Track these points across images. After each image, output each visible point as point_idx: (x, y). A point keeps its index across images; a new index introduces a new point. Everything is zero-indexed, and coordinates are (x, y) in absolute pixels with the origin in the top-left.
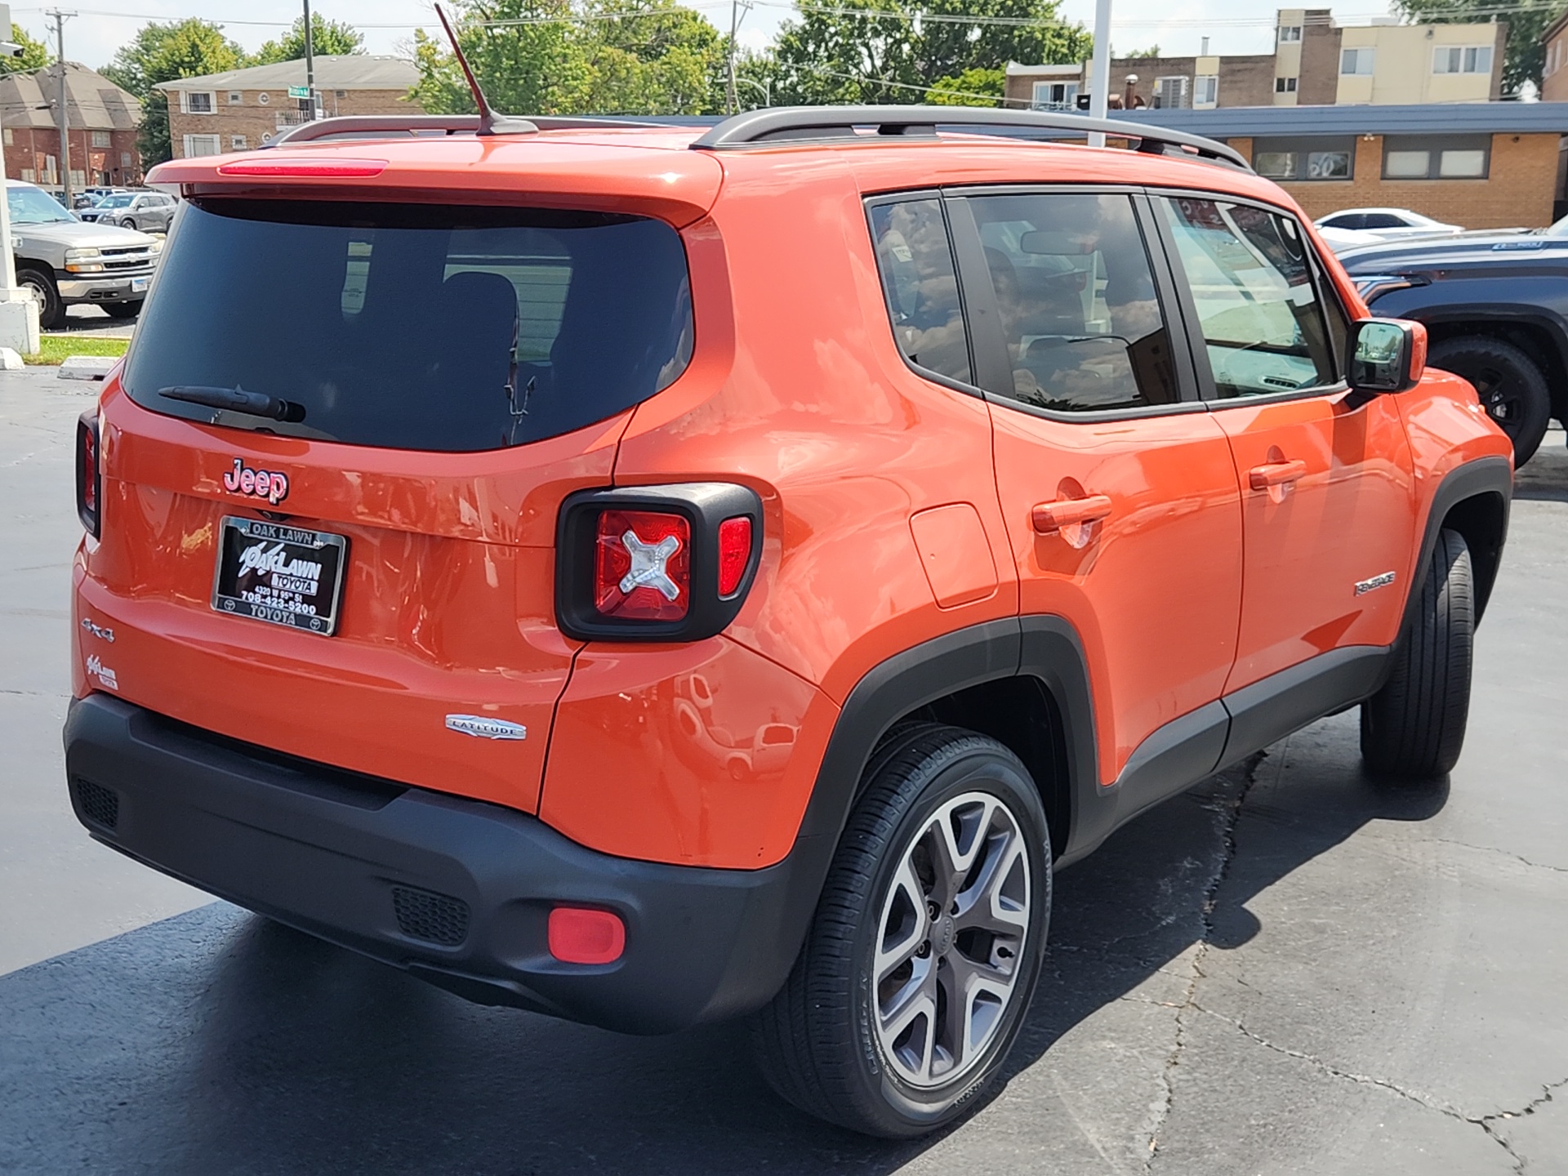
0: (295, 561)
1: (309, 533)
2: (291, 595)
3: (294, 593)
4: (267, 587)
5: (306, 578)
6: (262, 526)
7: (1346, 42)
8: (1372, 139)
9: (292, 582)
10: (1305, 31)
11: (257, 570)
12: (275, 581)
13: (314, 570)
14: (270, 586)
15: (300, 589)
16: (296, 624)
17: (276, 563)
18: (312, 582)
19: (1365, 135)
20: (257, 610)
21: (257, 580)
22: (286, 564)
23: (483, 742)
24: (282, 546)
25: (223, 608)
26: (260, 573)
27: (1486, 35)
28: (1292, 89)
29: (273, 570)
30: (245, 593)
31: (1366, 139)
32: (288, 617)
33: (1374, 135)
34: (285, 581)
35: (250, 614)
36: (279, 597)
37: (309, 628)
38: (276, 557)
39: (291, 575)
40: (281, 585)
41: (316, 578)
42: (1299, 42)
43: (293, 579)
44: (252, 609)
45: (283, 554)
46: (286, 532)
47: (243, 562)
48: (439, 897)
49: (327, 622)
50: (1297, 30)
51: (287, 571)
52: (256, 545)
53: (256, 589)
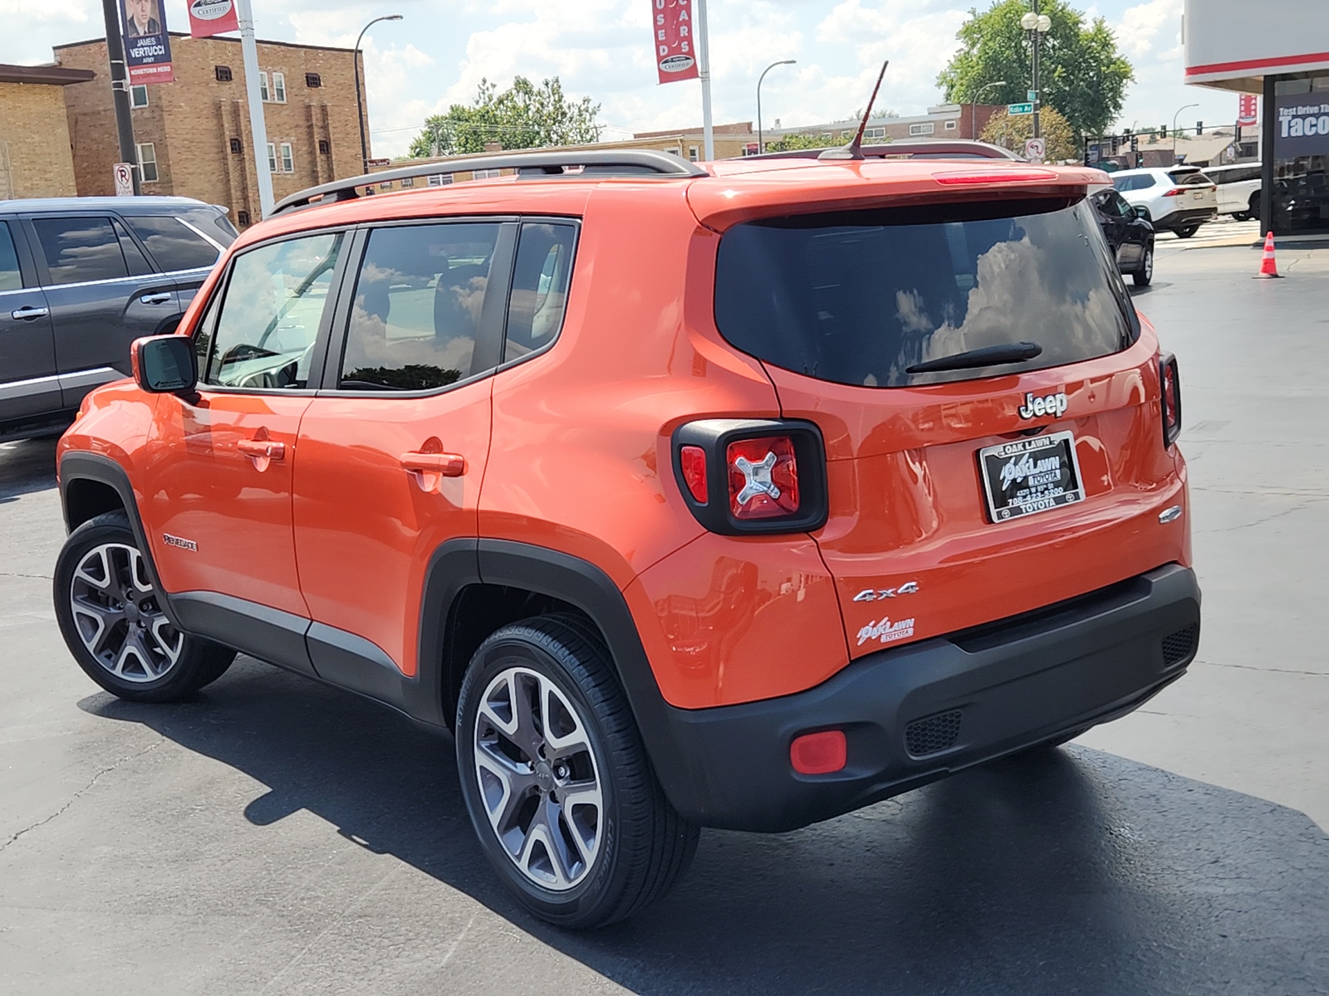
0: (1039, 462)
1: (1046, 439)
2: (1045, 486)
3: (1047, 484)
4: (1025, 488)
5: (1052, 470)
6: (1011, 446)
11: (1016, 479)
12: (1031, 482)
13: (1055, 462)
14: (1028, 487)
15: (1050, 479)
16: (1057, 504)
17: (1029, 468)
18: (1056, 471)
20: (1026, 508)
21: (1017, 486)
22: (1035, 466)
24: (1028, 455)
25: (1003, 518)
26: (1019, 480)
29: (1028, 474)
30: (1010, 501)
32: (1049, 503)
34: (1039, 479)
35: (1022, 513)
36: (1037, 491)
37: (1067, 502)
38: (1027, 464)
39: (1041, 472)
40: (1036, 482)
41: (1058, 467)
44: (1021, 509)
45: (1031, 461)
46: (1030, 443)
47: (1004, 478)
49: (1077, 492)
51: (1037, 471)
52: (1010, 462)
53: (1018, 494)
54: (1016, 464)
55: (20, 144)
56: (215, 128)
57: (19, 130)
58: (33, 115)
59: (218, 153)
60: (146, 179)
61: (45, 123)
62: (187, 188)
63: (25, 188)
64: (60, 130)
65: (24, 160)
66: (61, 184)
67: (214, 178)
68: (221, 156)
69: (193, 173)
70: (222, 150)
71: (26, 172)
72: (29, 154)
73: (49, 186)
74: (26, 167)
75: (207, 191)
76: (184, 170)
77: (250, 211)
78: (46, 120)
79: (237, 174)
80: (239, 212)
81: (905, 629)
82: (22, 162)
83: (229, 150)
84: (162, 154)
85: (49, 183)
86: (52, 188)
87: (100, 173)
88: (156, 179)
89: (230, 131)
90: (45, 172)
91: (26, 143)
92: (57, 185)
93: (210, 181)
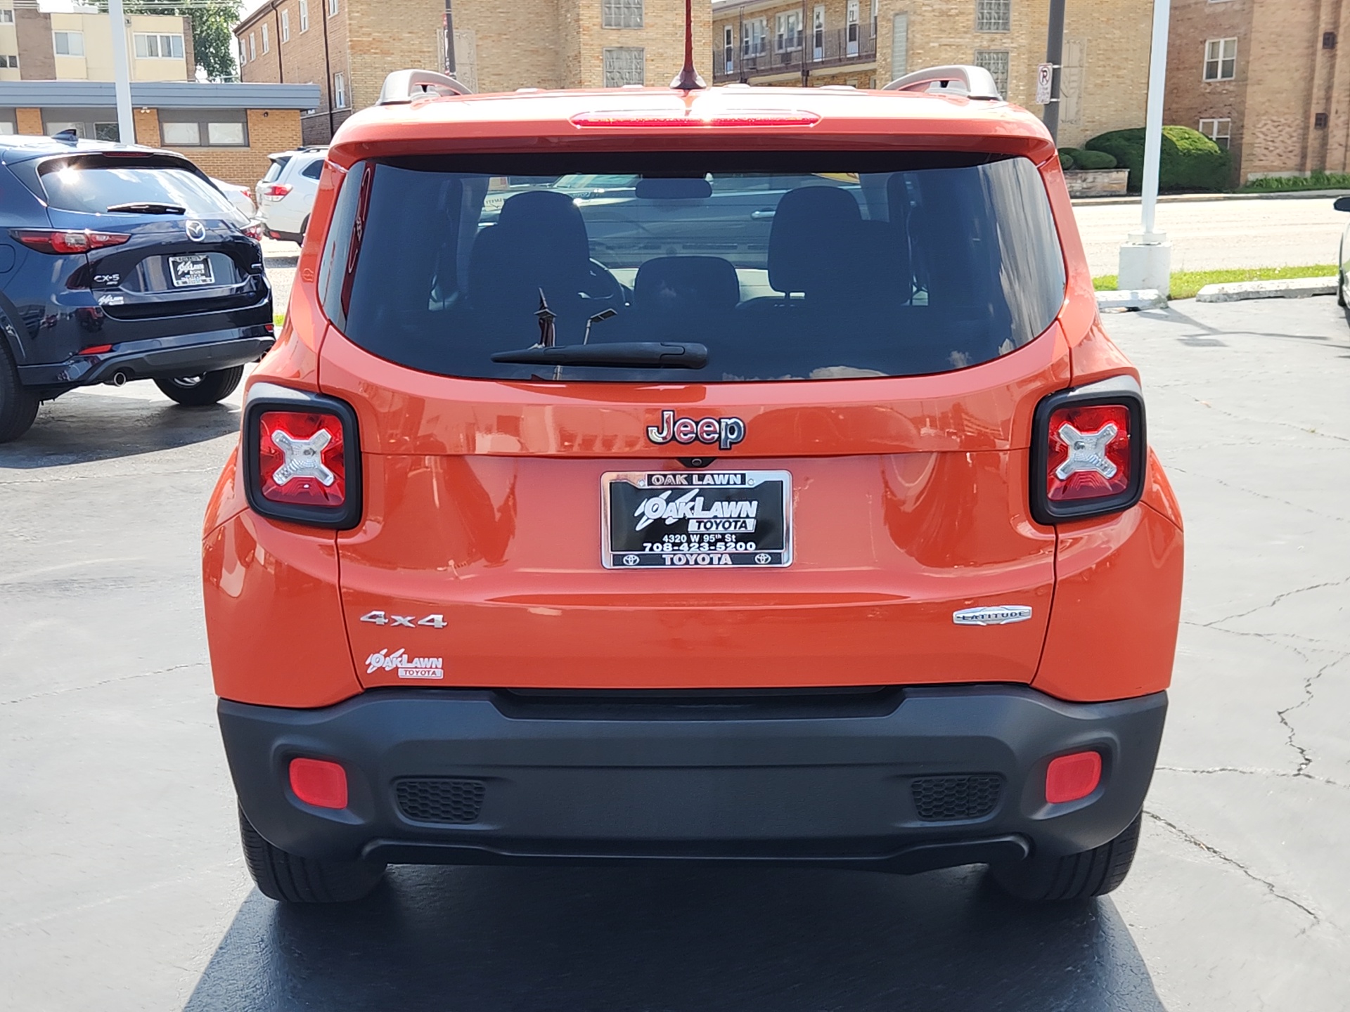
0: (718, 503)
1: (735, 475)
2: (720, 537)
3: (723, 535)
4: (680, 534)
5: (739, 517)
6: (665, 475)
7: (56, 25)
8: (148, 111)
9: (718, 525)
10: (16, 14)
11: (665, 519)
12: (693, 527)
13: (749, 509)
14: (686, 533)
15: (731, 529)
16: (733, 564)
17: (693, 509)
18: (747, 520)
19: (141, 108)
20: (672, 559)
21: (658, 530)
22: (707, 508)
23: (994, 629)
24: (697, 491)
25: (623, 564)
26: (669, 522)
27: (174, 26)
28: (13, 65)
29: (690, 516)
30: (648, 545)
31: (143, 111)
32: (720, 559)
33: (149, 108)
34: (708, 525)
35: (664, 564)
36: (701, 541)
37: (755, 563)
38: (692, 504)
39: (716, 517)
40: (702, 529)
41: (753, 515)
42: (13, 24)
43: (718, 521)
44: (664, 559)
45: (700, 500)
46: (701, 477)
47: (642, 515)
48: (967, 777)
49: (780, 554)
50: (8, 13)
51: (709, 514)
52: (657, 496)
53: (666, 538)
54: (668, 501)
55: (1099, 40)
56: (1310, 20)
57: (1102, 26)
58: (1119, 10)
59: (1308, 48)
60: (1223, 76)
61: (1129, 18)
62: (1261, 87)
63: (1096, 85)
64: (1143, 26)
65: (1101, 57)
66: (1132, 81)
67: (1297, 75)
68: (1311, 51)
69: (1274, 70)
70: (1312, 45)
71: (1100, 69)
72: (1106, 50)
73: (1120, 83)
74: (1101, 63)
75: (1286, 90)
76: (1265, 67)
77: (1330, 113)
78: (1131, 15)
79: (1325, 71)
80: (1317, 114)
81: (429, 669)
82: (1098, 59)
83: (1320, 45)
84: (1244, 50)
85: (1120, 80)
86: (1123, 85)
87: (1178, 69)
88: (1231, 76)
89: (1326, 23)
90: (1119, 68)
91: (1106, 38)
92: (1128, 82)
93: (1292, 78)
